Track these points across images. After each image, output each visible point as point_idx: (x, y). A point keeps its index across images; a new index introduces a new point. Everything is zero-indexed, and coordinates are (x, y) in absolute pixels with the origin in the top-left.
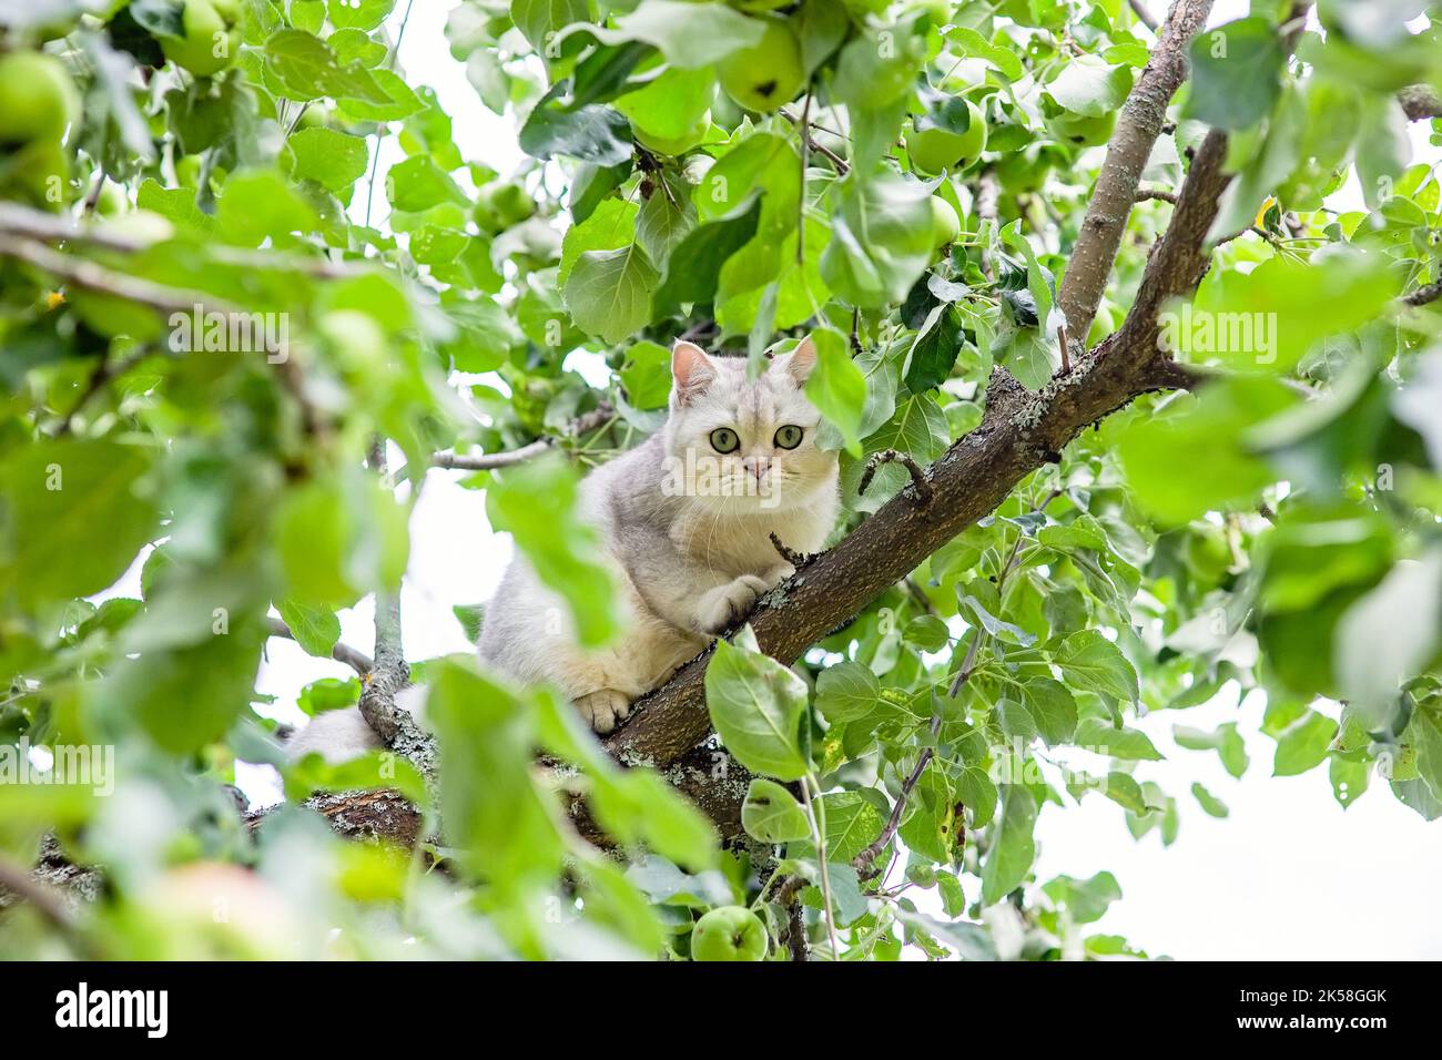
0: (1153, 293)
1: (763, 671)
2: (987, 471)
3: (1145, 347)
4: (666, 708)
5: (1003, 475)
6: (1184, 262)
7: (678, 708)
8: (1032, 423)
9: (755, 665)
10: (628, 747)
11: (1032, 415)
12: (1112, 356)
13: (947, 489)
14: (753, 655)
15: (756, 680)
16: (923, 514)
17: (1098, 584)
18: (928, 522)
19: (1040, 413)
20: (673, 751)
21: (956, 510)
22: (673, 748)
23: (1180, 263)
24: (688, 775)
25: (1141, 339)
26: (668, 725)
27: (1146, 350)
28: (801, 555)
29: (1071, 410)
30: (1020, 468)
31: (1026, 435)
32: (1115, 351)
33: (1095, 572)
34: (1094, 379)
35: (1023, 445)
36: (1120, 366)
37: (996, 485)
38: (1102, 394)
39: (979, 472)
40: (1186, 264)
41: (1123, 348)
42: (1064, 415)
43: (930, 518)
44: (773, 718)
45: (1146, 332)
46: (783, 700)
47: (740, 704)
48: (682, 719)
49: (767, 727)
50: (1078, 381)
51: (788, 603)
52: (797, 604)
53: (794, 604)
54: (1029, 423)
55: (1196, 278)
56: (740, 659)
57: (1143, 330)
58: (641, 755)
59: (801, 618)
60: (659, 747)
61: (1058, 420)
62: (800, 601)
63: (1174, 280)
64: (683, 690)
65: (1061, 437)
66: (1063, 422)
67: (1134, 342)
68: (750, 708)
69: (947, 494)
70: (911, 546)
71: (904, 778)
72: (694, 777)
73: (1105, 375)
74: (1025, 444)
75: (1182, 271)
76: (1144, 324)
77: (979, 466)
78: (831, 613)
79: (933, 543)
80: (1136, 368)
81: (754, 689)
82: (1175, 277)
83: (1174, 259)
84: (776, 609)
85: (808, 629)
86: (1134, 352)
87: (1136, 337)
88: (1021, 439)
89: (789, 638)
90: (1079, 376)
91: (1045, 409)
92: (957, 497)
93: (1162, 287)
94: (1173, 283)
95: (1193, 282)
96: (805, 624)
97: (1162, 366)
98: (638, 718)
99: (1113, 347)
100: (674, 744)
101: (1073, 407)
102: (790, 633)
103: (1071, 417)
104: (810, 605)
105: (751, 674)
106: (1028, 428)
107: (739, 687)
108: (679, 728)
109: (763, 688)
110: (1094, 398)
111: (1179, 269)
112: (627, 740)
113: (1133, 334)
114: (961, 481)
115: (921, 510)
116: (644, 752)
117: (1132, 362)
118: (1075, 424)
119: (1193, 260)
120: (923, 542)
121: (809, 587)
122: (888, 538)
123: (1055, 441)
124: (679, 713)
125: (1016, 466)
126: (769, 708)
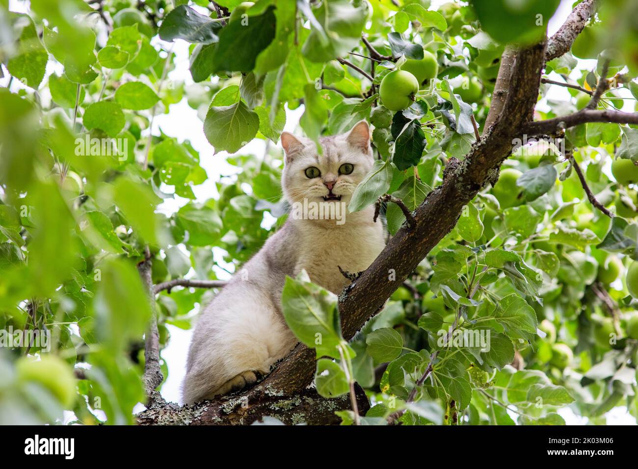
0: (516, 82)
1: (313, 292)
2: (443, 204)
3: (516, 114)
4: (288, 364)
5: (452, 205)
6: (529, 59)
7: (295, 363)
8: (463, 172)
9: (307, 288)
10: (269, 387)
11: (463, 167)
12: (500, 124)
13: (424, 219)
14: (306, 284)
15: (309, 297)
16: (413, 235)
17: (519, 283)
18: (416, 239)
19: (467, 165)
20: (294, 388)
21: (430, 229)
22: (294, 386)
23: (528, 60)
24: (303, 401)
25: (513, 110)
26: (290, 373)
27: (517, 116)
28: (354, 274)
29: (482, 159)
30: (461, 200)
31: (461, 179)
32: (501, 121)
33: (516, 275)
34: (492, 139)
35: (460, 184)
36: (504, 128)
37: (449, 211)
38: (498, 147)
39: (439, 205)
40: (531, 60)
41: (505, 117)
42: (479, 163)
43: (416, 236)
44: (319, 316)
45: (515, 106)
46: (324, 306)
47: (300, 310)
48: (297, 369)
49: (316, 320)
50: (484, 143)
51: (348, 297)
52: (352, 297)
53: (351, 297)
54: (462, 171)
55: (538, 70)
56: (299, 287)
57: (514, 105)
58: (276, 390)
59: (355, 305)
60: (286, 385)
61: (476, 167)
62: (354, 295)
63: (525, 71)
64: (297, 353)
65: (480, 177)
66: (479, 167)
67: (510, 112)
68: (306, 312)
69: (424, 221)
70: (408, 255)
71: (416, 380)
72: (307, 401)
73: (497, 135)
74: (461, 183)
75: (529, 66)
76: (514, 101)
77: (439, 202)
78: (371, 299)
79: (420, 251)
80: (513, 127)
81: (308, 301)
82: (526, 69)
83: (524, 59)
84: (342, 302)
85: (360, 310)
86: (511, 118)
87: (510, 110)
88: (458, 181)
89: (350, 317)
90: (485, 140)
91: (469, 162)
92: (429, 222)
93: (520, 77)
94: (526, 74)
95: (537, 72)
96: (358, 308)
97: (527, 125)
98: (274, 372)
99: (500, 119)
100: (294, 384)
101: (483, 157)
102: (350, 314)
103: (483, 164)
104: (359, 297)
105: (306, 294)
106: (461, 175)
107: (300, 302)
108: (296, 374)
109: (313, 301)
110: (493, 150)
111: (527, 64)
112: (269, 383)
113: (509, 109)
114: (431, 212)
115: (411, 233)
116: (278, 388)
117: (511, 124)
118: (485, 168)
119: (534, 58)
120: (415, 251)
121: (358, 288)
122: (396, 252)
123: (477, 180)
124: (295, 366)
125: (458, 199)
126: (317, 311)
